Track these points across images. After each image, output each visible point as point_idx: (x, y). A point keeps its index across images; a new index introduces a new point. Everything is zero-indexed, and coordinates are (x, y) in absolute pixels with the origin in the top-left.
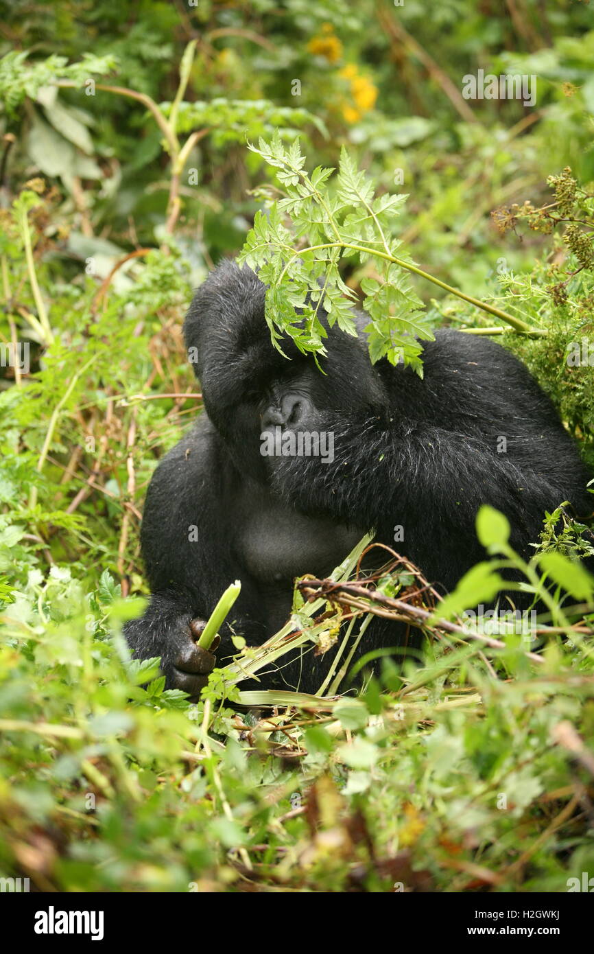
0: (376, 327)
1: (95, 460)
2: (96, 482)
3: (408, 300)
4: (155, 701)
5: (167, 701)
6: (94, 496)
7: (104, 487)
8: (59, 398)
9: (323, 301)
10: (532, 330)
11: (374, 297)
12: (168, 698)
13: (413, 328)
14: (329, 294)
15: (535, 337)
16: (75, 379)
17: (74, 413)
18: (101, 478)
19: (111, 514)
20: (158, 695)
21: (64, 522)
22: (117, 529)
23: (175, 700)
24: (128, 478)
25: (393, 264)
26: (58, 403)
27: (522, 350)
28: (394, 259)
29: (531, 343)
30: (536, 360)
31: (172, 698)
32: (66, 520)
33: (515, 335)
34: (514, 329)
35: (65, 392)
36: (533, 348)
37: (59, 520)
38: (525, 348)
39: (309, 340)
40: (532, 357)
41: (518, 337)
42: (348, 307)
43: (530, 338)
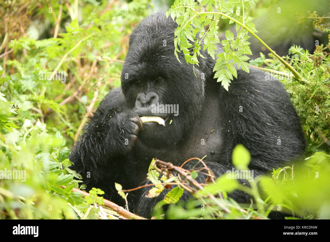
0: (225, 55)
1: (80, 85)
2: (78, 95)
3: (245, 49)
4: (67, 196)
5: (73, 197)
6: (74, 102)
7: (80, 98)
8: (70, 48)
9: (204, 38)
10: (303, 79)
11: (229, 41)
12: (74, 196)
13: (240, 63)
14: (208, 35)
15: (303, 83)
16: (80, 42)
17: (76, 59)
18: (81, 94)
19: (80, 111)
20: (69, 193)
21: (53, 107)
22: (80, 119)
23: (77, 197)
24: (93, 97)
25: (244, 29)
26: (68, 51)
27: (295, 87)
28: (245, 27)
29: (301, 86)
30: (301, 95)
31: (75, 196)
32: (55, 106)
33: (294, 79)
34: (294, 77)
35: (73, 47)
36: (301, 88)
37: (51, 105)
38: (297, 87)
39: (192, 58)
40: (299, 92)
41: (295, 81)
42: (215, 43)
43: (301, 83)
